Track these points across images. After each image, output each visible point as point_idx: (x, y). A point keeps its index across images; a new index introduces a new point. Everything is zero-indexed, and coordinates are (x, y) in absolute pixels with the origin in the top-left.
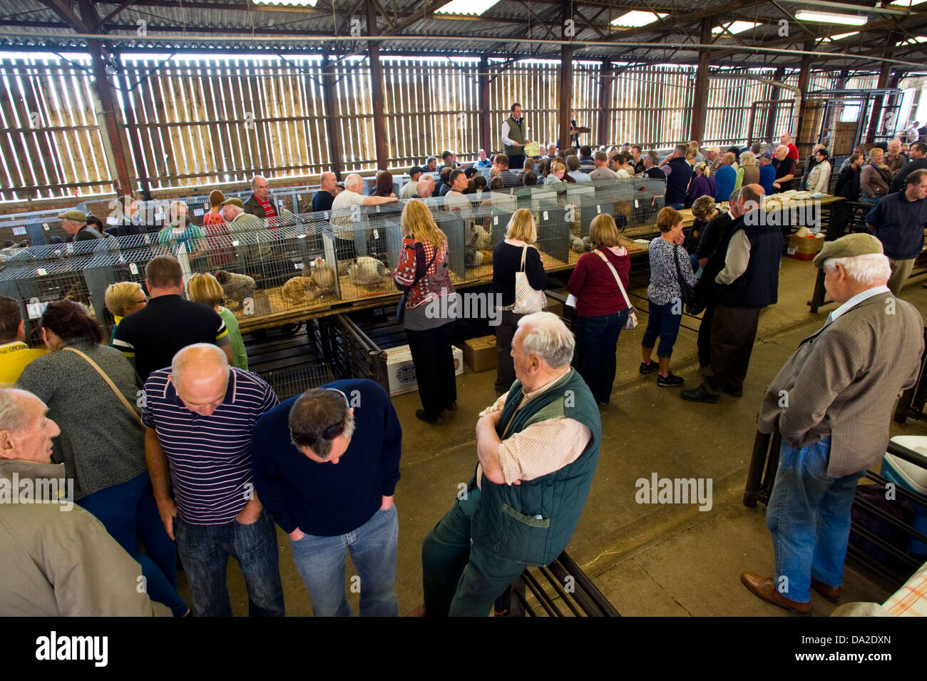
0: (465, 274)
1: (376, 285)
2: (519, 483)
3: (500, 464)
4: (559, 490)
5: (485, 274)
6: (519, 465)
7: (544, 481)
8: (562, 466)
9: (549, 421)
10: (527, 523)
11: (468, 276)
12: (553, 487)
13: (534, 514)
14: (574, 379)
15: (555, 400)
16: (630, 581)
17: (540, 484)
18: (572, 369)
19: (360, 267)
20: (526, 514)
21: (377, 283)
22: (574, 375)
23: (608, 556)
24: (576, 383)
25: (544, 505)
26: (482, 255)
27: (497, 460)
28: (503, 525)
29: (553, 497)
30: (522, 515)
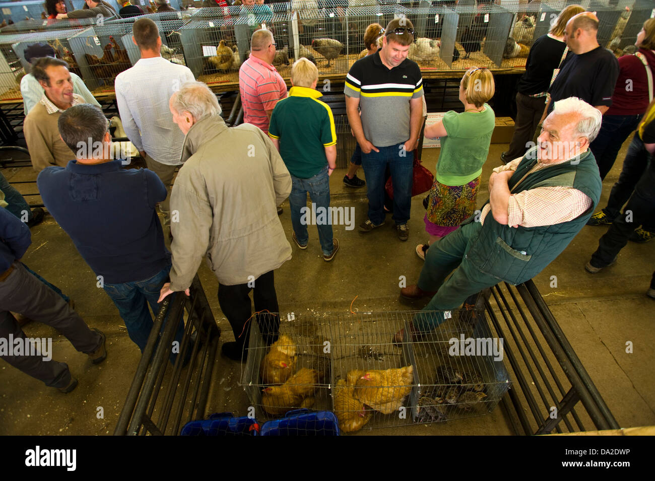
0: (501, 63)
1: (427, 62)
2: (517, 227)
3: (508, 211)
4: (547, 239)
5: (518, 65)
6: (523, 215)
7: (536, 230)
8: (556, 223)
9: (557, 188)
10: (513, 255)
11: (504, 64)
12: (543, 235)
13: (520, 249)
14: (588, 158)
15: (568, 172)
16: (569, 317)
17: (533, 232)
18: (588, 150)
19: (418, 46)
20: (514, 249)
21: (429, 61)
22: (590, 154)
23: (556, 296)
24: (589, 162)
25: (531, 245)
26: (520, 49)
27: (506, 208)
28: (494, 251)
29: (541, 242)
30: (511, 249)
